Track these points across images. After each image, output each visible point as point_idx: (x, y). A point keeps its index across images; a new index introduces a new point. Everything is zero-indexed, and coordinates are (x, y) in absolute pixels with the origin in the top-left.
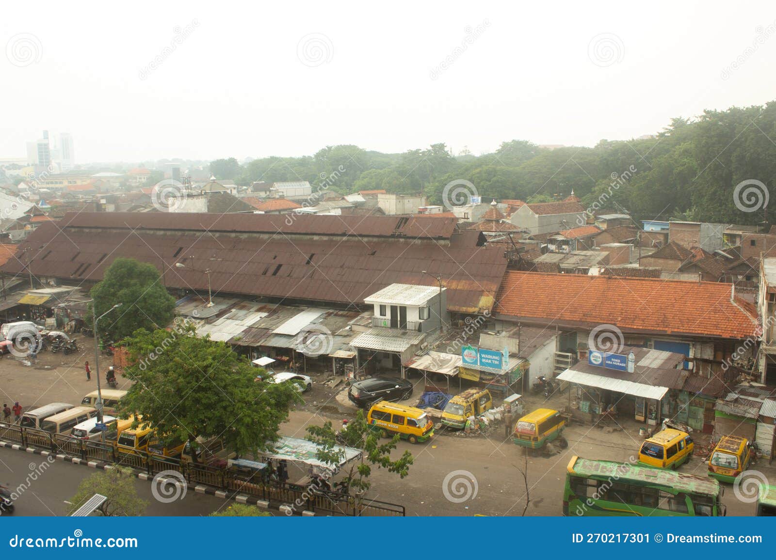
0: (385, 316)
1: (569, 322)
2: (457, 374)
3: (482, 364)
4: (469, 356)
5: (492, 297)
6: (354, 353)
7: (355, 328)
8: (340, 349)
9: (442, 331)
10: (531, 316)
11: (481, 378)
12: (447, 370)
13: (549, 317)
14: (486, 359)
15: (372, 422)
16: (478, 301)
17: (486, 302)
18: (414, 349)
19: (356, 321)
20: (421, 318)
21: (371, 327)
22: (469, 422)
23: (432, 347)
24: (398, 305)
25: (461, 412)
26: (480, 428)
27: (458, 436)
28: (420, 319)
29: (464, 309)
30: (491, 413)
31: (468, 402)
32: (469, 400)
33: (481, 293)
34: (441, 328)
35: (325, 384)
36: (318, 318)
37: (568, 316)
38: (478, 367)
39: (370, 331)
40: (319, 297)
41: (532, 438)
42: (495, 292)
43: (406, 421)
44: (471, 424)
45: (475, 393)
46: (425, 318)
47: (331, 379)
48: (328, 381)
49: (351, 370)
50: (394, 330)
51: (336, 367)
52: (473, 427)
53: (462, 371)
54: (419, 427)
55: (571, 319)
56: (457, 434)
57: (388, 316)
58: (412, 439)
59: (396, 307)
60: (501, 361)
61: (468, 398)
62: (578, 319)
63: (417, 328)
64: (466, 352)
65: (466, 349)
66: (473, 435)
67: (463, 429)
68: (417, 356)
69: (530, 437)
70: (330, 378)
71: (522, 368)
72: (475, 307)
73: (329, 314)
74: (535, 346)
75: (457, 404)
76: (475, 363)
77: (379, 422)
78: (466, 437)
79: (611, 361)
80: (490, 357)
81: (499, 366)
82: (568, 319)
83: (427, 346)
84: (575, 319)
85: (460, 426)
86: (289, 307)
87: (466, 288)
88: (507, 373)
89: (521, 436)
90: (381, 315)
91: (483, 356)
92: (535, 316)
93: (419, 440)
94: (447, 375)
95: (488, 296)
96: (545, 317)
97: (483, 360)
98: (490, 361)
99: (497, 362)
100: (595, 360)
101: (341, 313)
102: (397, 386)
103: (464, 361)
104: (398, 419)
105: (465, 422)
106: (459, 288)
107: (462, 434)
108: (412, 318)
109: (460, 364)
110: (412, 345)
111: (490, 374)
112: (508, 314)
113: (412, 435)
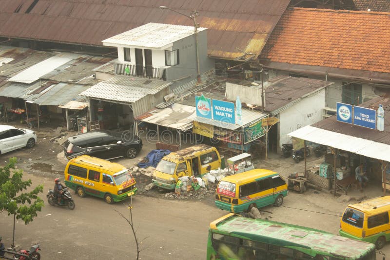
0: (130, 61)
1: (347, 71)
2: (191, 129)
3: (215, 116)
4: (203, 108)
5: (263, 40)
6: (87, 104)
7: (99, 75)
8: (74, 100)
9: (199, 81)
10: (305, 63)
11: (215, 135)
12: (181, 125)
13: (326, 65)
14: (220, 111)
15: (69, 178)
16: (246, 44)
17: (255, 46)
18: (153, 100)
19: (102, 68)
20: (168, 64)
21: (113, 75)
22: (180, 183)
23: (178, 99)
24: (143, 48)
25: (172, 171)
26: (193, 190)
27: (166, 198)
28: (166, 65)
29: (227, 55)
30: (212, 175)
31: (183, 159)
32: (184, 157)
33: (251, 35)
34: (199, 77)
35: (54, 140)
36: (66, 64)
37: (348, 64)
38: (212, 121)
39: (112, 78)
40: (72, 40)
41: (232, 200)
42: (268, 33)
43: (101, 178)
44: (182, 185)
45: (197, 150)
46: (173, 64)
47: (63, 135)
48: (59, 137)
49: (84, 125)
50: (138, 78)
51: (69, 121)
52: (184, 189)
53: (196, 126)
54: (114, 185)
55: (351, 68)
56: (166, 195)
57: (133, 62)
58: (108, 198)
59: (141, 50)
60: (233, 114)
61: (184, 155)
62: (360, 68)
63: (161, 76)
64: (200, 103)
65: (199, 100)
66: (183, 197)
67: (173, 191)
68: (157, 108)
69: (230, 199)
70: (63, 133)
71: (266, 124)
72: (241, 52)
73: (80, 60)
74: (290, 99)
75: (170, 161)
76: (209, 116)
77: (76, 179)
78: (175, 199)
79: (359, 116)
80: (223, 109)
81: (233, 120)
82: (348, 67)
83: (173, 97)
84: (356, 68)
85: (170, 187)
86: (41, 52)
87: (236, 29)
88: (240, 128)
89: (221, 197)
90: (126, 60)
91: (216, 108)
92: (310, 64)
93: (115, 200)
94: (178, 130)
95: (258, 38)
96: (322, 64)
97: (217, 113)
98: (223, 114)
99: (230, 116)
100: (343, 115)
101: (94, 59)
102: (119, 142)
103: (198, 113)
104: (94, 175)
105: (174, 182)
106: (228, 28)
107: (171, 196)
108: (158, 63)
109: (194, 117)
110: (149, 95)
111: (224, 129)
112: (280, 61)
113: (108, 194)
